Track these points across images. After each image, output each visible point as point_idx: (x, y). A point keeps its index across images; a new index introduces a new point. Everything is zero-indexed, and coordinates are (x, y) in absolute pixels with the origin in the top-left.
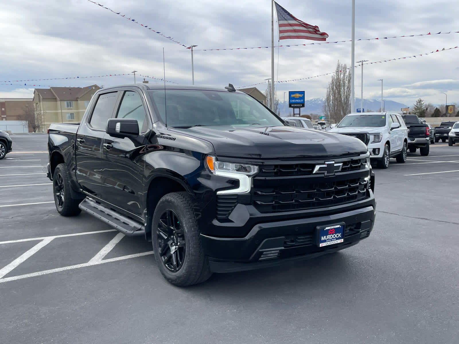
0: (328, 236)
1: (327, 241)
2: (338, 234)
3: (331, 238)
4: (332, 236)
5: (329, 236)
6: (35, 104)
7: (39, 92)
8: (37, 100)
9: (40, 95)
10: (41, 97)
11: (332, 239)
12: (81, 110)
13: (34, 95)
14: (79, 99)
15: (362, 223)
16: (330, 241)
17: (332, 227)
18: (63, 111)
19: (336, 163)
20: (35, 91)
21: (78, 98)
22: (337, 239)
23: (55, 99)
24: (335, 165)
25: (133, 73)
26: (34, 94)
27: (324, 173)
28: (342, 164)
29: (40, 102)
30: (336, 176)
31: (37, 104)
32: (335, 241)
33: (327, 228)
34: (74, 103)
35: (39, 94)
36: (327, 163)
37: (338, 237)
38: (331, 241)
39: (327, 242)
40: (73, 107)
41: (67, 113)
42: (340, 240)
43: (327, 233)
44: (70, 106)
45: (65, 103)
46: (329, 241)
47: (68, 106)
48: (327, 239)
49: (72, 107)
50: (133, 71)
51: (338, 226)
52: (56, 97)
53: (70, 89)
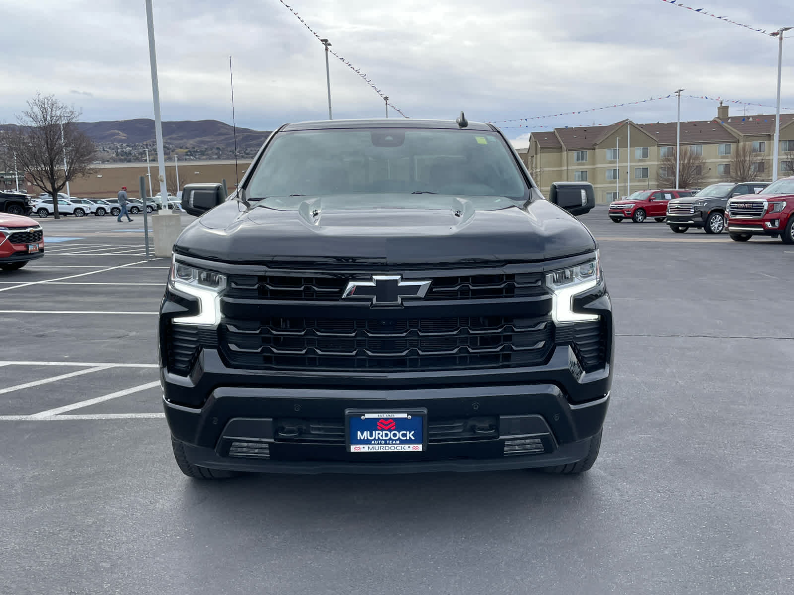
0: (377, 432)
1: (373, 442)
2: (405, 432)
3: (384, 438)
4: (386, 435)
5: (379, 434)
6: (530, 157)
7: (537, 137)
8: (532, 152)
9: (538, 143)
10: (539, 146)
11: (389, 440)
12: (599, 166)
13: (529, 143)
14: (596, 147)
15: (501, 417)
16: (381, 444)
17: (385, 416)
18: (569, 168)
19: (403, 279)
20: (531, 137)
21: (596, 144)
22: (402, 442)
23: (560, 149)
24: (401, 284)
25: (678, 94)
26: (530, 141)
27: (371, 300)
28: (430, 282)
29: (536, 154)
30: (405, 307)
31: (533, 157)
32: (396, 446)
33: (368, 416)
34: (588, 153)
35: (536, 142)
36: (376, 277)
37: (405, 438)
38: (386, 443)
39: (375, 444)
40: (586, 160)
41: (577, 170)
42: (411, 446)
43: (372, 425)
44: (582, 159)
45: (575, 154)
46: (378, 444)
47: (578, 159)
48: (373, 438)
49: (584, 161)
50: (677, 91)
51: (404, 416)
52: (561, 145)
53: (585, 130)
